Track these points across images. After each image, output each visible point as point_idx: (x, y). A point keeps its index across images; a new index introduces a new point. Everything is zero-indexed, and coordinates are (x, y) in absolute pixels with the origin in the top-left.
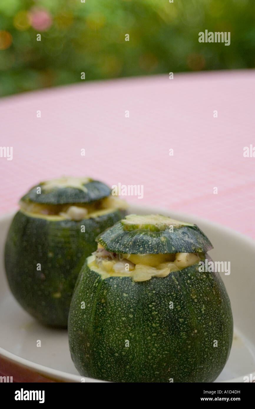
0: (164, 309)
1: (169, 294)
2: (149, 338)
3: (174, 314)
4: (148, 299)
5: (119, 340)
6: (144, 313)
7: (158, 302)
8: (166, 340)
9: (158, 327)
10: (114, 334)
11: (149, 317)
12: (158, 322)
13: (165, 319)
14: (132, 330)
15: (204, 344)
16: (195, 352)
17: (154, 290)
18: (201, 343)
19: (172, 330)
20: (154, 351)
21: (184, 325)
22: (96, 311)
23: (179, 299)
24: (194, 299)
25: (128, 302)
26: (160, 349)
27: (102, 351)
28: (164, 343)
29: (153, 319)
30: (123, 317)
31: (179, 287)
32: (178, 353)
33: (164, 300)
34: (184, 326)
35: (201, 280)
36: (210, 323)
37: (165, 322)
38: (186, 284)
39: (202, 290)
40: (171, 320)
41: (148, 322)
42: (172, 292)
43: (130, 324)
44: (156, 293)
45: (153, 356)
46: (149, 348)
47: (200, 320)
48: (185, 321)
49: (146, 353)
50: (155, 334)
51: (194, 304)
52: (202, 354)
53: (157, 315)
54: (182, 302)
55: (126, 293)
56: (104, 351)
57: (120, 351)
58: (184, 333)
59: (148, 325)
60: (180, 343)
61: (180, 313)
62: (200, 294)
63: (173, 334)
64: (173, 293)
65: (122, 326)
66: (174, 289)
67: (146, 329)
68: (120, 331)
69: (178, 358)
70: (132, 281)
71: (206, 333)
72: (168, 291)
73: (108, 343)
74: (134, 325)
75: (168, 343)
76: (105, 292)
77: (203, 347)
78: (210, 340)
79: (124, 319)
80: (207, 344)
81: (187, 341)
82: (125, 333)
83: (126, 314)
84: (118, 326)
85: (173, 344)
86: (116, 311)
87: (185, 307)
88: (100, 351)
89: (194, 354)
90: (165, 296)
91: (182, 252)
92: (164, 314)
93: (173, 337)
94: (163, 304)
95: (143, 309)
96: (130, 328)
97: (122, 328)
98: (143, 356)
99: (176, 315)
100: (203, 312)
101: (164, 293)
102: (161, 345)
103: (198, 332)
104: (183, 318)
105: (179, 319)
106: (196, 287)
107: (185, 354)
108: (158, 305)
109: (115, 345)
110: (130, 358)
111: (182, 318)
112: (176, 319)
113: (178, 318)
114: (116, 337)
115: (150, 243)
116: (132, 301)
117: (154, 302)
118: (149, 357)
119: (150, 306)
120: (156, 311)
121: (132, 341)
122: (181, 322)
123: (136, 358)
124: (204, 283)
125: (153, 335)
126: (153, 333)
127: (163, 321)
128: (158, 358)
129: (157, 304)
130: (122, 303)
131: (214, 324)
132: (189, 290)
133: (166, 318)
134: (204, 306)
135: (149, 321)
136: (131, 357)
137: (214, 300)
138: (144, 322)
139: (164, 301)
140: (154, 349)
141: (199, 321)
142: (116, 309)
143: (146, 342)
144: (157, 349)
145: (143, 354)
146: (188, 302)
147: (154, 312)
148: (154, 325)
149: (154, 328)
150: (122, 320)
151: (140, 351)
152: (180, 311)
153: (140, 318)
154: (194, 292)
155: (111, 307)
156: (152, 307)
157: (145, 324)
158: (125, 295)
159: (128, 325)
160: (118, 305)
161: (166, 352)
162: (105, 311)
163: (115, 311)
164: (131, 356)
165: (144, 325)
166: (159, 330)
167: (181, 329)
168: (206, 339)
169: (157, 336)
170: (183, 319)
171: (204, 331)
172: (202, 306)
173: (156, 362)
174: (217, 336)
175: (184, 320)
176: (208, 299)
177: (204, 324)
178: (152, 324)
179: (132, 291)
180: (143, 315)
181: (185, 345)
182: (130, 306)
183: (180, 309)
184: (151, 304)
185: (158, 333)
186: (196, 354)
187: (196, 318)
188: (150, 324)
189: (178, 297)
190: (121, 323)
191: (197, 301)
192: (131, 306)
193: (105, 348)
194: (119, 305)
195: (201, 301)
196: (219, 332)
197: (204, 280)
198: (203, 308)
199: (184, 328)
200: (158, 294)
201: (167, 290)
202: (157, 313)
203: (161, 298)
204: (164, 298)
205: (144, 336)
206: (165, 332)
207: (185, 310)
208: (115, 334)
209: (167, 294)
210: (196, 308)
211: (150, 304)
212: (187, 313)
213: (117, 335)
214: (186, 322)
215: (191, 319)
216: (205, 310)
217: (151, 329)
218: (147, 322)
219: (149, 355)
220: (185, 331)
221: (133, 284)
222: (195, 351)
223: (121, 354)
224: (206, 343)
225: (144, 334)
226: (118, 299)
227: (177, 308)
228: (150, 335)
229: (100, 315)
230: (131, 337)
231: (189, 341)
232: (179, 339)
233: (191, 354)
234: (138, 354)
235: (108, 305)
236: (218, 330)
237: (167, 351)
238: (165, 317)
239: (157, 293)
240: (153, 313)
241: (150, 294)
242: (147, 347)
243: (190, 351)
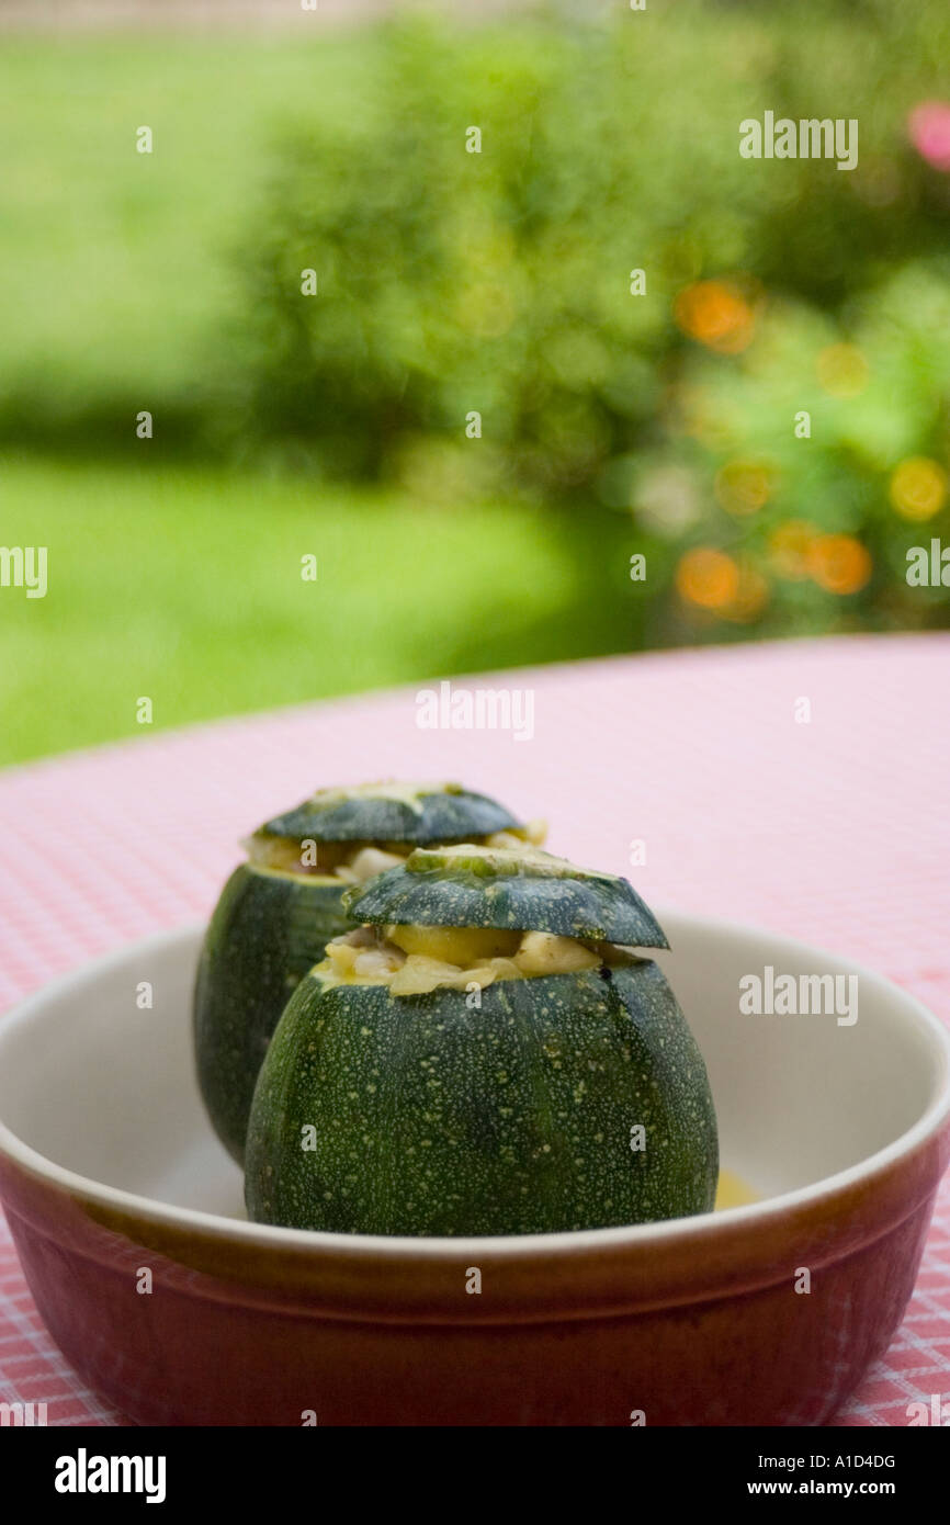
0: (459, 1076)
1: (480, 1037)
2: (411, 1150)
3: (485, 1092)
4: (422, 1045)
5: (337, 1155)
6: (406, 1082)
7: (447, 1056)
8: (456, 1162)
9: (437, 1123)
10: (326, 1138)
11: (418, 1094)
12: (438, 1108)
13: (460, 1103)
14: (370, 1128)
15: (573, 1190)
16: (541, 1208)
17: (441, 1022)
18: (561, 1183)
19: (475, 1134)
20: (422, 1190)
21: (513, 1126)
22: (293, 1076)
23: (506, 1054)
24: (551, 1059)
25: (369, 1051)
26: (438, 1185)
27: (297, 1186)
28: (450, 1169)
29: (426, 1100)
30: (352, 1091)
31: (512, 1022)
32: (491, 1204)
33: (464, 1051)
34: (513, 1129)
35: (588, 1014)
36: (599, 1137)
37: (458, 1111)
38: (536, 1017)
39: (585, 1041)
40: (477, 1108)
41: (413, 1108)
42: (491, 1032)
43: (367, 1110)
44: (444, 1031)
45: (420, 1204)
46: (411, 1179)
47: (564, 1121)
48: (516, 1115)
49: (402, 1192)
50: (428, 1143)
51: (549, 1073)
52: (565, 1218)
53: (437, 1089)
54: (515, 1061)
55: (369, 1028)
56: (301, 1185)
57: (337, 1184)
58: (511, 1147)
59: (412, 1115)
60: (499, 1177)
61: (505, 1091)
62: (574, 1049)
63: (477, 1147)
64: (491, 1036)
65: (348, 1115)
66: (496, 1025)
67: (406, 1127)
68: (341, 1129)
69: (489, 1218)
70: (388, 997)
71: (579, 1162)
72: (481, 1028)
73: (312, 1165)
74: (376, 1113)
75: (462, 1171)
76: (321, 1023)
77: (568, 1198)
78: (595, 1183)
79: (353, 1095)
80: (583, 1192)
81: (519, 1174)
82: (354, 1135)
83: (361, 1083)
84: (339, 1116)
85: (477, 1175)
86: (338, 1074)
87: (522, 1078)
88: (293, 1188)
89: (539, 1214)
90: (468, 1040)
91: (536, 929)
92: (459, 1090)
93: (477, 1155)
94: (459, 1062)
95: (405, 1072)
96: (365, 1121)
97: (347, 1122)
98: (393, 1202)
99: (492, 1096)
100: (578, 1101)
101: (468, 1032)
102: (442, 1175)
103: (555, 1152)
104: (513, 1107)
105: (499, 1108)
106: (564, 1029)
107: (510, 1209)
108: (446, 1062)
109: (325, 1169)
110: (360, 1204)
111: (509, 1106)
112: (490, 1107)
113: (497, 1104)
114: (331, 1145)
115: (453, 900)
116: (379, 1047)
117: (437, 1054)
118: (409, 1206)
119: (424, 1064)
120: (438, 1080)
121: (367, 1156)
122: (505, 1116)
123: (373, 1207)
124: (594, 1024)
125: (423, 1144)
126: (423, 1138)
127: (455, 1107)
128: (432, 1211)
129: (443, 1061)
130: (355, 1052)
131: (614, 1141)
132: (540, 1034)
133: (465, 1102)
134: (582, 1084)
135: (417, 1104)
136: (361, 1202)
137: (621, 1076)
138: (401, 1106)
139: (462, 1055)
140: (423, 1184)
141: (559, 1122)
142: (339, 1070)
143: (402, 1162)
144: (431, 1184)
145: (392, 1195)
146: (532, 1065)
147: (433, 1081)
148: (428, 1116)
149: (426, 1124)
150: (349, 1098)
151: (384, 1187)
152: (504, 1086)
153: (393, 1097)
154: (555, 1040)
155: (329, 1065)
156: (430, 1067)
157: (404, 1111)
158: (365, 1031)
159: (362, 1113)
160: (345, 1059)
161: (456, 1197)
162: (312, 1074)
163: (335, 1073)
164: (362, 1200)
165: (402, 1115)
166: (441, 1130)
167: (501, 1137)
168: (581, 1178)
169: (431, 1148)
170: (511, 1110)
171: (573, 1154)
172: (577, 1084)
173: (427, 1221)
174: (622, 1178)
175: (514, 1113)
176: (601, 1068)
177: (575, 1134)
178: (422, 1113)
179: (384, 1022)
180: (403, 1087)
181: (511, 1183)
182: (371, 1061)
183: (505, 1080)
184: (426, 1058)
185: (435, 1140)
186: (544, 1216)
187: (550, 1113)
188: (418, 1114)
189: (505, 1047)
190: (346, 1108)
191: (560, 1067)
192: (376, 1062)
193: (303, 1176)
194: (347, 1059)
195: (573, 1069)
196: (630, 1168)
197: (598, 1015)
198: (581, 1089)
199: (511, 1135)
200: (449, 1033)
201: (477, 1026)
202: (439, 1083)
203: (455, 1046)
204: (464, 1045)
205: (398, 1145)
206: (455, 1140)
207: (519, 1085)
208: (330, 1137)
209: (475, 1035)
210: (556, 1086)
211: (423, 1059)
212: (526, 1095)
213: (332, 1140)
214: (520, 1120)
215: (536, 1112)
216: (584, 1096)
217: (418, 1125)
218: (410, 1106)
219: (408, 1201)
220: (514, 1144)
221: (390, 1002)
222: (543, 1205)
223: (338, 1194)
224: (579, 1190)
225: (399, 1140)
226: (347, 1042)
227: (497, 1075)
228: (416, 1144)
229: (300, 1086)
230: (366, 1146)
231: (522, 1172)
232: (494, 1162)
233: (530, 1211)
234: (379, 1196)
235: (322, 1058)
236: (624, 1161)
237: (457, 1192)
238: (459, 1097)
239: (449, 1030)
240: (428, 1084)
241: (427, 1032)
242: (404, 1177)
243: (525, 1203)
